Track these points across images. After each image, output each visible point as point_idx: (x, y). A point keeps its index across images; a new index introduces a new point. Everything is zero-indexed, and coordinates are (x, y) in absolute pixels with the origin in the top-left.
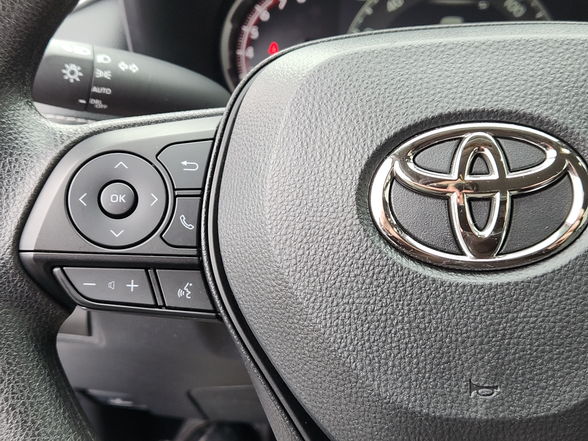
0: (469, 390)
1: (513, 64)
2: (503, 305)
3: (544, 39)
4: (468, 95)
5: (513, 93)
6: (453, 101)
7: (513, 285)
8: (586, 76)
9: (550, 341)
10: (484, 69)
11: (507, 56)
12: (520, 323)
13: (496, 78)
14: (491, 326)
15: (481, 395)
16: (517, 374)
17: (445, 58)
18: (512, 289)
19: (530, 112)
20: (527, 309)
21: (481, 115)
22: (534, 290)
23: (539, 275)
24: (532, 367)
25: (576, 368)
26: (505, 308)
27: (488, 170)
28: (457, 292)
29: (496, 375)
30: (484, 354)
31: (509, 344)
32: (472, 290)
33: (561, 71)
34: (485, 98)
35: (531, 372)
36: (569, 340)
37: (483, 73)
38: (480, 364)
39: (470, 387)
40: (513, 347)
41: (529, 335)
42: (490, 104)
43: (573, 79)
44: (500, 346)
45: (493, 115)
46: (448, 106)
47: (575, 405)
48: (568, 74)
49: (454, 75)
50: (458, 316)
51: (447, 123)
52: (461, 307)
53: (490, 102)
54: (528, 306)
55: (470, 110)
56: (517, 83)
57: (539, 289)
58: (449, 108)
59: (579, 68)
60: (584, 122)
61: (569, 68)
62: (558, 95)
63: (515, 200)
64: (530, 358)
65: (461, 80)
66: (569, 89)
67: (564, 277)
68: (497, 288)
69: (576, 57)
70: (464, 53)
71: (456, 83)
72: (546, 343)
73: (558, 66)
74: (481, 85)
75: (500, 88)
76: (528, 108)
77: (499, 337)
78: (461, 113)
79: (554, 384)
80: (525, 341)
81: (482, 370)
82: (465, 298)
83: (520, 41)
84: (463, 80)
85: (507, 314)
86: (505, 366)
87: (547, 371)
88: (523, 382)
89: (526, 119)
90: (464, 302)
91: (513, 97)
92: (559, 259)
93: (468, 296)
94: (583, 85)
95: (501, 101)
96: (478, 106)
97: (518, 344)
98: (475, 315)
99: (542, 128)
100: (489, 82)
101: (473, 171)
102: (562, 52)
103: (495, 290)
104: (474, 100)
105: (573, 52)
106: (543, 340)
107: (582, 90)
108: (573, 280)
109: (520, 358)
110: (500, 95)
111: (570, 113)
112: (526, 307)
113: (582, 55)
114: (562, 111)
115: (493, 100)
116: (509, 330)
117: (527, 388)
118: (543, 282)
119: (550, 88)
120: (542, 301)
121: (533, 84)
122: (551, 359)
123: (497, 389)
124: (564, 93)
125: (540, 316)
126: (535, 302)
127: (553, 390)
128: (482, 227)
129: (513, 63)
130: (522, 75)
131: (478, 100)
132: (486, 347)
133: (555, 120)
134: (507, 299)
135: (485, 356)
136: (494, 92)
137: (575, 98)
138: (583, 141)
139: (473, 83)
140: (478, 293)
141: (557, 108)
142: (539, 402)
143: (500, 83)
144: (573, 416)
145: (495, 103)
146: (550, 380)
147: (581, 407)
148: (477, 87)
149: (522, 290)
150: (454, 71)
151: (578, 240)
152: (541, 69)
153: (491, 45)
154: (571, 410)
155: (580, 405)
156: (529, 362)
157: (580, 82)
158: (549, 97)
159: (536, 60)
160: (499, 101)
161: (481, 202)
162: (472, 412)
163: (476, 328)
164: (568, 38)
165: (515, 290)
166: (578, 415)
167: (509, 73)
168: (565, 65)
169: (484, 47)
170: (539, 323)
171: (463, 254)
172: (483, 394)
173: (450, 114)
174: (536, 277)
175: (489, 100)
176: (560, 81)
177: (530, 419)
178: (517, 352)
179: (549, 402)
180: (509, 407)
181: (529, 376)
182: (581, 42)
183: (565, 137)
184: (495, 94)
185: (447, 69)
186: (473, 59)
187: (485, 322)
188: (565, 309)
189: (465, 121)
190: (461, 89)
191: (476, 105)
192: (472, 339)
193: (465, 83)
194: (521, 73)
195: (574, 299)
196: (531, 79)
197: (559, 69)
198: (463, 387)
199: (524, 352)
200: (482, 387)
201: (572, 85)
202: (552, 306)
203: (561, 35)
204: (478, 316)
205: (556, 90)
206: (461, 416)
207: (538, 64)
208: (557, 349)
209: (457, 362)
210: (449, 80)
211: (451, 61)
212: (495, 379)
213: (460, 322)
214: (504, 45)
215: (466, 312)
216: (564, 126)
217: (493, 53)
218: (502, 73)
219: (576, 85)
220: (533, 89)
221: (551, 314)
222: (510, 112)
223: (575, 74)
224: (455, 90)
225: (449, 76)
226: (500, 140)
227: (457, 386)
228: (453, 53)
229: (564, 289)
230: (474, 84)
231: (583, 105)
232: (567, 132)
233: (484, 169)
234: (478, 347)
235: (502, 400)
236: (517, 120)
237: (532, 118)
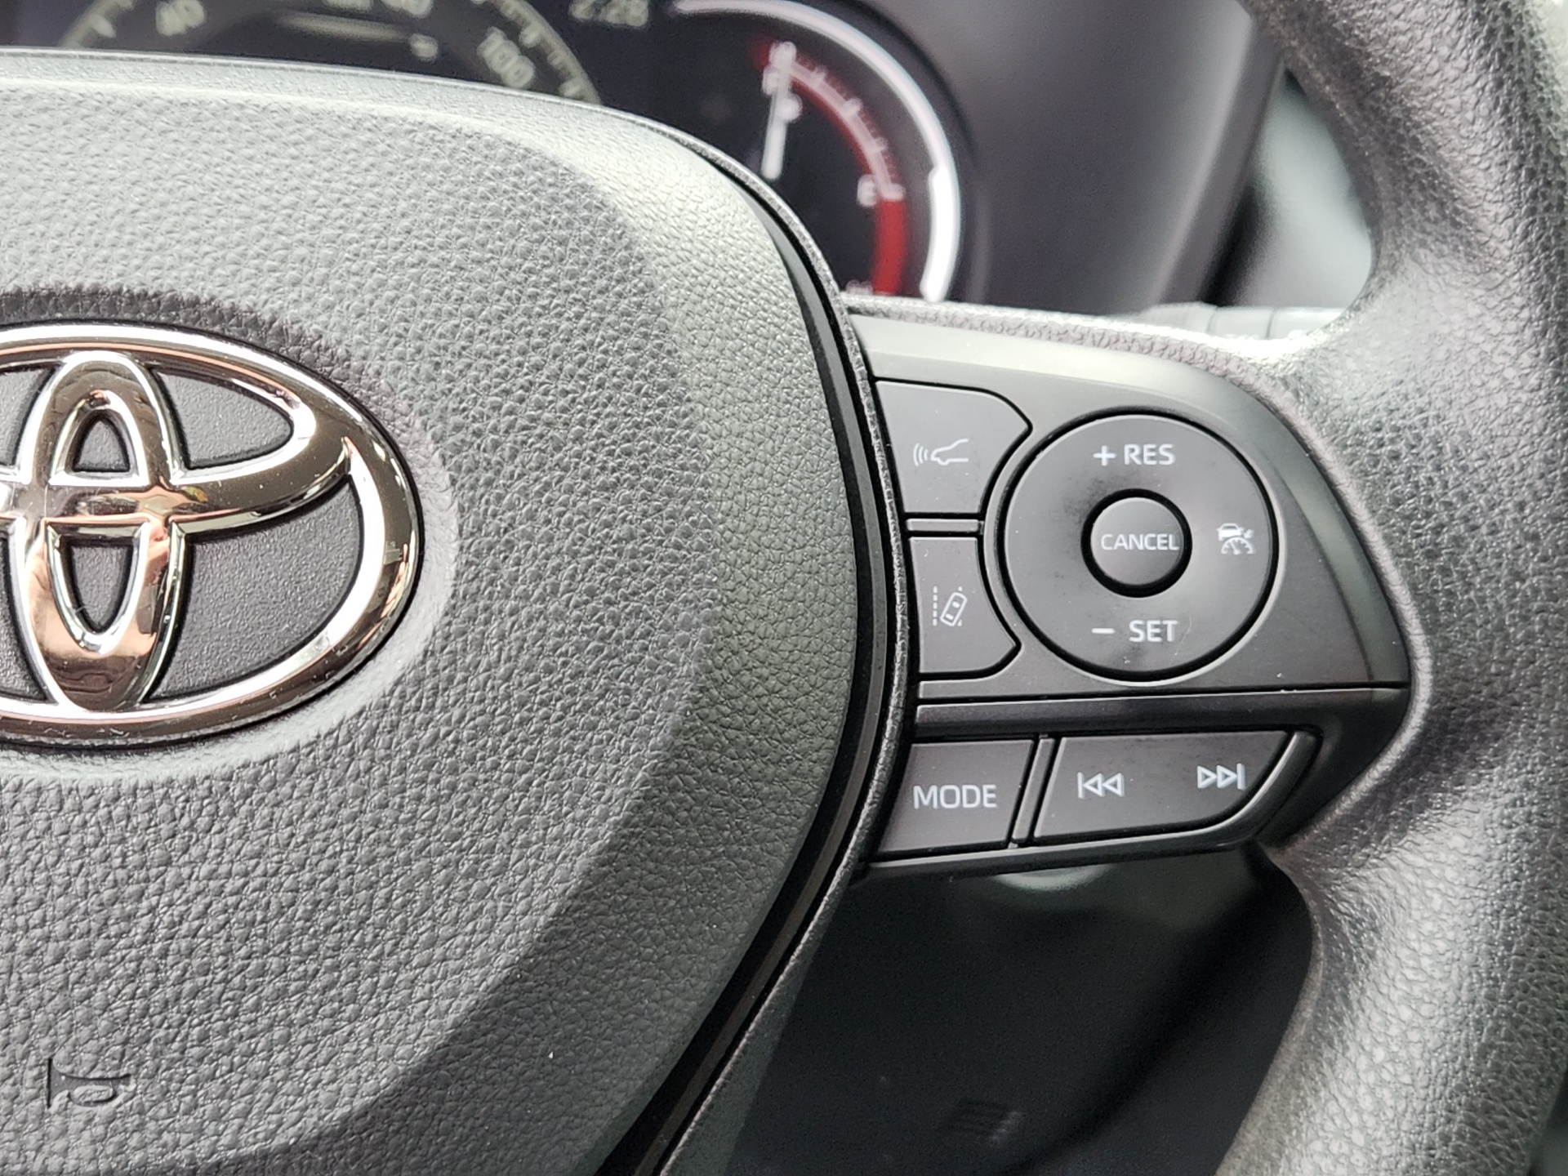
0: (44, 1092)
1: (218, 169)
2: (149, 844)
3: (310, 108)
4: (79, 244)
5: (206, 248)
6: (31, 259)
7: (180, 787)
8: (411, 219)
9: (280, 941)
10: (133, 175)
11: (204, 146)
12: (198, 894)
13: (163, 204)
14: (113, 904)
15: (80, 1104)
16: (187, 1036)
17: (22, 134)
18: (177, 798)
19: (251, 304)
20: (219, 855)
21: (112, 305)
22: (241, 801)
23: (254, 759)
24: (228, 1016)
25: (350, 1017)
26: (156, 853)
27: (127, 461)
28: (18, 807)
29: (126, 1042)
30: (92, 987)
31: (164, 954)
32: (61, 803)
33: (347, 200)
34: (125, 257)
35: (225, 1031)
36: (331, 940)
37: (128, 185)
38: (79, 1014)
39: (49, 1080)
40: (177, 963)
41: (223, 927)
42: (138, 273)
43: (375, 225)
44: (140, 959)
45: (145, 306)
46: (16, 271)
47: (345, 1119)
48: (365, 209)
49: (42, 183)
50: (17, 876)
51: (12, 320)
52: (29, 850)
53: (138, 268)
54: (223, 846)
55: (79, 289)
56: (222, 222)
57: (255, 797)
58: (17, 276)
59: (394, 198)
60: (396, 344)
61: (370, 195)
62: (330, 264)
63: (198, 547)
64: (223, 993)
65: (64, 201)
66: (364, 250)
67: (323, 764)
68: (135, 795)
69: (389, 167)
70: (81, 125)
71: (46, 206)
72: (269, 950)
73: (341, 186)
74: (118, 219)
75: (171, 232)
76: (247, 293)
77: (136, 934)
78: (51, 294)
79: (290, 1063)
80: (210, 945)
81: (85, 1032)
82: (42, 825)
83: (242, 107)
84: (70, 202)
85: (162, 868)
86: (151, 1016)
87: (270, 1027)
88: (201, 1060)
89: (239, 324)
90: (37, 838)
91: (208, 260)
92: (314, 716)
93: (48, 818)
94: (402, 243)
95: (172, 267)
96: (102, 277)
97: (191, 952)
98: (68, 874)
99: (283, 351)
100: (142, 214)
101: (81, 463)
102: (355, 151)
103: (129, 801)
104: (95, 259)
105: (384, 154)
106: (260, 942)
107: (399, 255)
108: (348, 774)
109: (194, 994)
110: (169, 252)
111: (359, 316)
112: (216, 848)
113: (407, 162)
114: (338, 308)
115: (149, 264)
116: (165, 913)
117: (212, 1078)
118: (266, 778)
119: (312, 245)
120: (261, 833)
121: (266, 229)
122: (281, 994)
123: (127, 1084)
124: (348, 259)
125: (256, 874)
126: (243, 834)
127: (285, 1079)
128: (103, 623)
129: (217, 165)
130: (237, 202)
131: (105, 261)
132: (99, 966)
133: (316, 331)
134: (162, 826)
135: (95, 989)
136: (153, 242)
137: (376, 275)
138: (388, 395)
139: (97, 211)
140: (80, 811)
141: (324, 298)
142: (245, 1114)
143: (173, 219)
144: (341, 1148)
145: (153, 273)
146: (279, 1052)
147: (359, 1124)
148: (105, 224)
149: (206, 802)
150: (47, 172)
151: (370, 663)
152: (292, 190)
153: (160, 112)
154: (332, 1133)
155: (357, 1119)
156: (219, 1003)
157: (393, 234)
158: (306, 268)
159: (281, 164)
160: (166, 267)
161: (99, 550)
162: (52, 1153)
163: (69, 912)
164: (375, 113)
165: (187, 801)
166: (351, 1144)
167: (201, 191)
168: (358, 186)
169: (139, 114)
170: (254, 891)
171: (44, 697)
172: (88, 1099)
173: (19, 293)
174: (245, 766)
175: (136, 262)
176: (340, 228)
177: (218, 1164)
178: (188, 975)
179: (272, 1113)
180: (160, 1133)
181: (218, 1043)
182: (407, 127)
183: (344, 381)
184: (155, 246)
185: (26, 165)
186: (106, 145)
187: (97, 892)
188: (324, 852)
189: (68, 316)
190: (58, 225)
191: (97, 274)
192: (58, 941)
193: (74, 210)
194: (236, 197)
195: (350, 826)
196: (262, 215)
197: (342, 193)
198: (28, 1084)
199: (206, 975)
200: (85, 1080)
201: (373, 241)
202: (288, 844)
203: (357, 105)
204: (76, 875)
205: (326, 251)
206: (18, 1167)
207: (285, 174)
208: (301, 963)
209: (12, 1010)
210: (27, 197)
211: (42, 145)
212: (123, 1054)
213: (23, 893)
214: (195, 114)
215: (42, 864)
216: (341, 351)
217: (163, 132)
218: (182, 189)
219: (383, 241)
220: (264, 242)
221: (285, 868)
222: (195, 303)
223: (384, 211)
224: (41, 227)
225: (30, 187)
226: (165, 378)
227: (11, 1081)
228: (50, 122)
229: (322, 796)
230: (98, 216)
231: (397, 297)
232: (349, 366)
233: (113, 457)
234: (74, 966)
235: (140, 1113)
236: (214, 325)
237: (255, 323)
